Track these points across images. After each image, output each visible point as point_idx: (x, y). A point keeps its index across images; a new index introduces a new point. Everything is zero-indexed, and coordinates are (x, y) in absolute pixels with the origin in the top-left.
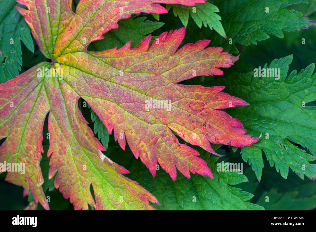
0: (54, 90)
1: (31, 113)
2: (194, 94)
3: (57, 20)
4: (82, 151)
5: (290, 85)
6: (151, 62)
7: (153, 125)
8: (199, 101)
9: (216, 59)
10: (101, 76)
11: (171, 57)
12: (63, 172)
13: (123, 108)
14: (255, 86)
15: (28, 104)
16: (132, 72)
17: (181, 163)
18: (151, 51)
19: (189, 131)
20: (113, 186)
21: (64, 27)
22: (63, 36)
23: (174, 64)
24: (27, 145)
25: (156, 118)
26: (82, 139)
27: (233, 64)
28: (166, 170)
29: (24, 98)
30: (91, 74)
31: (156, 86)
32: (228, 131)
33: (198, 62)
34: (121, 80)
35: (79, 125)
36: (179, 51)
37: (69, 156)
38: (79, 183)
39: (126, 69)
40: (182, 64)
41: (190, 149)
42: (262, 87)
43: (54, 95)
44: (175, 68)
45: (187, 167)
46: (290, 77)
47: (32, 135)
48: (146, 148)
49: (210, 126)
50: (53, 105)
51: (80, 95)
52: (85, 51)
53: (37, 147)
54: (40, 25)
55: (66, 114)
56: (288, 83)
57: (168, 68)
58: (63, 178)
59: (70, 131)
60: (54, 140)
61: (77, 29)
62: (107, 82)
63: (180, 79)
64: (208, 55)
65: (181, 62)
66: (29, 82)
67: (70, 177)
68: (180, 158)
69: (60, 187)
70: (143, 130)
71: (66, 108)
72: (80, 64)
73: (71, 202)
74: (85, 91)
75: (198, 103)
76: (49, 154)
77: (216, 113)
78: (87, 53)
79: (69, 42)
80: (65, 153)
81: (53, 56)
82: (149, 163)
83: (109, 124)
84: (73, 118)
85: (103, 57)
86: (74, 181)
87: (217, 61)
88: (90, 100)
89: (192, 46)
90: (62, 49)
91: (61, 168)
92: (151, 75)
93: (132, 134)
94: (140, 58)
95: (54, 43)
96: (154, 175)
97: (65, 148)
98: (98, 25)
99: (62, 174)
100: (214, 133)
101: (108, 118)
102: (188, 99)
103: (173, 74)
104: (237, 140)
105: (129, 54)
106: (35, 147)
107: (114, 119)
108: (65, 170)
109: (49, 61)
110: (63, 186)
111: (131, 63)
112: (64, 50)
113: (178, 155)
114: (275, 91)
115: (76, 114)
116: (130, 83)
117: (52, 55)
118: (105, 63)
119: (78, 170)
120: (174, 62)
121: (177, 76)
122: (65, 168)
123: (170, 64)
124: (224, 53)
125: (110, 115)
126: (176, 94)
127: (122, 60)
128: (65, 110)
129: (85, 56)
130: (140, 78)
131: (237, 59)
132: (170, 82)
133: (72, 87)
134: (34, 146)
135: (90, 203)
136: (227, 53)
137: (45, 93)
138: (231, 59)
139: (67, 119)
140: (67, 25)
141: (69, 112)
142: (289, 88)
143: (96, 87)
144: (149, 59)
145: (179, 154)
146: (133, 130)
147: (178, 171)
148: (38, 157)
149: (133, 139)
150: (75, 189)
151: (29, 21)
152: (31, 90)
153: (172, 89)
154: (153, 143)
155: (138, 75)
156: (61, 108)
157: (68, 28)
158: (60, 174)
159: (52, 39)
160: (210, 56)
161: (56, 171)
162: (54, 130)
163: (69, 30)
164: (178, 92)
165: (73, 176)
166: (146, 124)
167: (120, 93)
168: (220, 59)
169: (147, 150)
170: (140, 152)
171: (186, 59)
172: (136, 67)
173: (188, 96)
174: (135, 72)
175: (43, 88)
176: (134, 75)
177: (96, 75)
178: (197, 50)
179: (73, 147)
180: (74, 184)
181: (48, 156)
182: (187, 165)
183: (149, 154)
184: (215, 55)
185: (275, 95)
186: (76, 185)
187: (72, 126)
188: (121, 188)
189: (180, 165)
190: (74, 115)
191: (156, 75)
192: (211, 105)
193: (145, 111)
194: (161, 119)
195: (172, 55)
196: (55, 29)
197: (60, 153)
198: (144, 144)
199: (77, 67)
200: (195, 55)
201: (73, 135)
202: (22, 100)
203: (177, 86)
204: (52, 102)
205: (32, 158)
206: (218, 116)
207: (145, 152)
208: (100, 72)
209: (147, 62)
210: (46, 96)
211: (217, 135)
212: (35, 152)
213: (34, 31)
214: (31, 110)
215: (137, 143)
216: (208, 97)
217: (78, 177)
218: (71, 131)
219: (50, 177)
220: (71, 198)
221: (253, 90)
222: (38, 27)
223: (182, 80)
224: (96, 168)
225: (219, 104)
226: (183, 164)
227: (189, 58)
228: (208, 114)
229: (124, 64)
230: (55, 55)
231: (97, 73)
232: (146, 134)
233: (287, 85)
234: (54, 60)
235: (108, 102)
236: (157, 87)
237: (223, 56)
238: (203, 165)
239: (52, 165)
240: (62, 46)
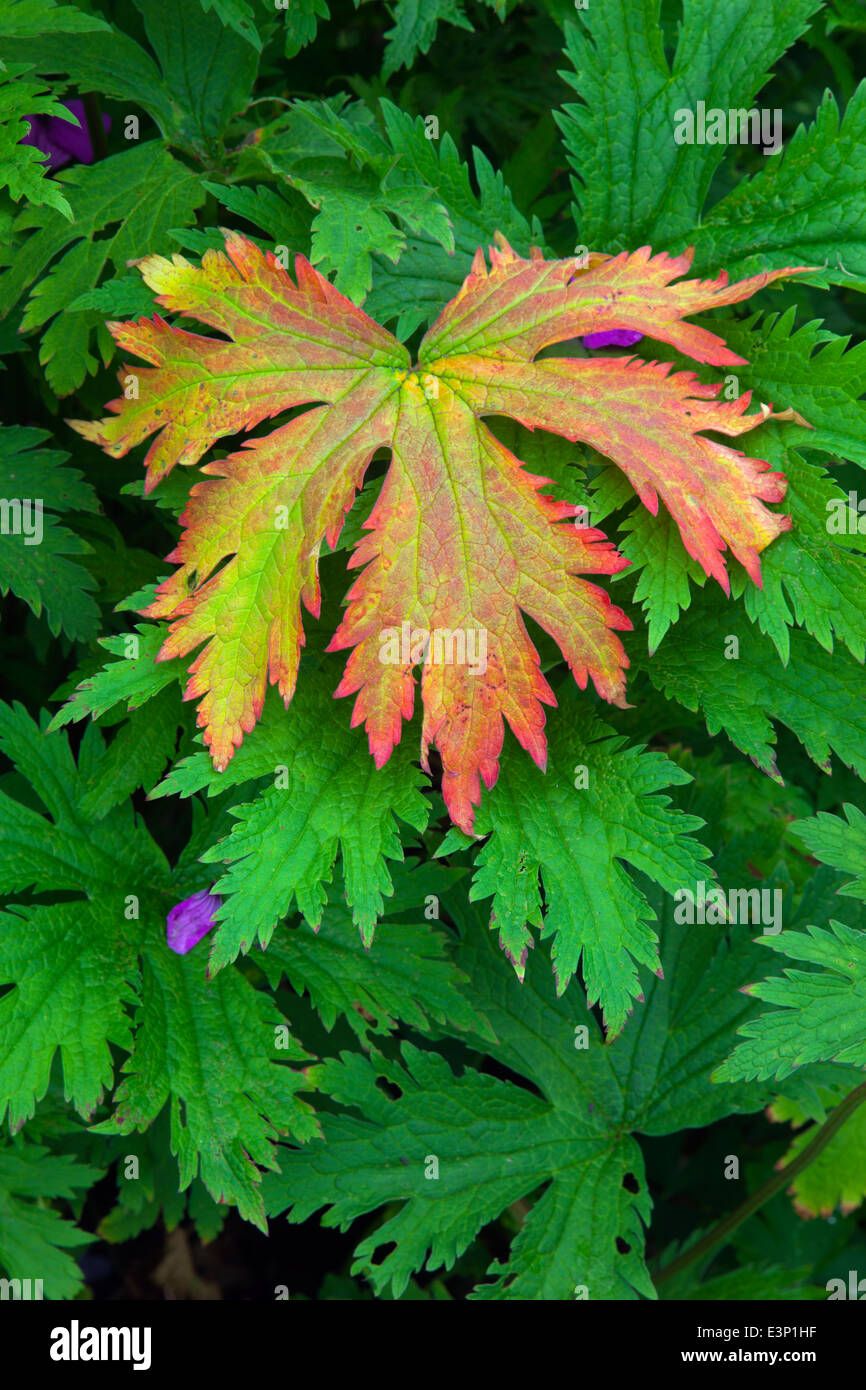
0: (372, 393)
1: (308, 368)
2: (514, 652)
3: (501, 334)
4: (292, 502)
5: (637, 810)
6: (533, 540)
7: (419, 604)
8: (505, 670)
9: (603, 662)
10: (452, 466)
11: (563, 572)
12: (229, 488)
13: (422, 532)
14: (593, 756)
15: (322, 356)
16: (494, 517)
17: (374, 695)
18: (555, 529)
19: (441, 679)
20: (258, 596)
21: (496, 355)
22: (478, 364)
23: (553, 584)
24: (243, 390)
25: (434, 603)
26: (317, 492)
27: (609, 702)
28: (346, 671)
29: (330, 343)
30: (443, 448)
31: (494, 572)
32: (467, 764)
33: (581, 629)
34: (468, 503)
35: (340, 473)
36: (581, 580)
37: (267, 483)
38: (224, 531)
39: (494, 501)
40: (561, 601)
41: (410, 697)
42: (600, 769)
43: (363, 398)
44: (546, 590)
45: (371, 710)
46: (651, 799)
47: (267, 391)
48: (372, 609)
49: (465, 720)
50: (344, 405)
51: (393, 445)
52: (475, 415)
53: (250, 413)
54: (473, 308)
55: (344, 438)
56: (639, 804)
57: (539, 577)
58: (217, 495)
59: (317, 461)
60: (281, 439)
61: (509, 379)
62: (448, 482)
63: (531, 610)
64: (602, 641)
65: (564, 597)
66: (363, 340)
67: (227, 508)
68: (382, 689)
69: (196, 498)
70: (402, 587)
71: (356, 432)
72: (448, 418)
73: (183, 537)
74: (409, 450)
75: (501, 670)
76: (246, 444)
77: (495, 719)
78: (476, 419)
79: (473, 378)
80: (268, 473)
81: (426, 364)
82: (347, 629)
83: (378, 519)
84: (348, 454)
85: (488, 451)
86: (222, 517)
87: (600, 666)
88: (398, 464)
89: (606, 601)
90: (451, 371)
91: (233, 480)
92: (510, 553)
93: (384, 571)
94: (530, 516)
95: (453, 352)
96: (329, 649)
97: (277, 468)
98: (544, 411)
99: (223, 489)
100: (455, 738)
101: (389, 512)
102: (499, 646)
103: (532, 593)
104: (454, 791)
105: (526, 493)
106: (247, 408)
107: (392, 523)
108: (233, 490)
109: (415, 361)
110: (201, 504)
111: (510, 506)
112: (452, 377)
113: (386, 680)
114: (608, 793)
115: (356, 456)
116: (471, 521)
117: (427, 360)
118: (481, 460)
119: (248, 516)
120: (557, 581)
121: (534, 602)
122: (239, 488)
123: (548, 578)
124: (622, 673)
125: (395, 512)
126: (499, 619)
127: (506, 486)
128: (350, 433)
129: (469, 418)
130: (493, 536)
131: (623, 705)
132: (514, 596)
133: (398, 425)
134: (248, 406)
135: (199, 572)
136: (624, 679)
137: (356, 378)
138: (618, 695)
139: (336, 444)
140: (502, 357)
141: (352, 442)
142: (631, 812)
143: (427, 466)
144: (538, 533)
145: (388, 681)
146: (392, 569)
147: (356, 694)
148: (231, 423)
149: (377, 575)
150: (210, 529)
151: (470, 286)
152: (349, 350)
153: (504, 607)
154: (385, 619)
155: (495, 530)
156: (350, 422)
157: (497, 362)
158: (220, 486)
159: (459, 345)
160: (603, 647)
161: (223, 475)
162: (300, 429)
163: (495, 366)
164: (504, 620)
165: (231, 511)
166: (414, 588)
167: (444, 512)
168: (606, 672)
169: (369, 612)
170: (359, 600)
171: (575, 602)
172: (510, 518)
173: (505, 644)
174: (497, 522)
175: (363, 372)
176: (490, 522)
177: (447, 455)
178: (601, 616)
179: (290, 482)
180: (217, 522)
181: (243, 445)
182: (375, 708)
183: (364, 621)
184: (610, 656)
185: (601, 798)
186: (215, 526)
187: (329, 460)
188: (263, 614)
189: (368, 694)
190: (354, 454)
191: (515, 562)
192: (507, 699)
193: (437, 574)
194: (437, 614)
195: (568, 573)
196: (481, 340)
197: (262, 465)
198: (377, 601)
199: (437, 417)
200: (591, 616)
201: (312, 470)
202: (325, 341)
203: (514, 613)
204: (349, 399)
205: (223, 413)
206: (490, 727)
207: (364, 610)
208: (457, 460)
209: (531, 532)
210: (351, 383)
211: (453, 747)
212: (238, 413)
213: (457, 303)
214: (315, 366)
215: (374, 586)
216: (521, 684)
217: (235, 522)
218: (319, 462)
219: (204, 470)
220: (189, 532)
221: (583, 758)
222: (469, 307)
223: (530, 614)
224: (274, 547)
225: (515, 714)
226: (373, 700)
227: (579, 607)
228: (487, 704)
229: (500, 493)
230: (430, 365)
231: (453, 455)
232: (397, 596)
233: (635, 805)
234: (418, 370)
235: (415, 499)
236: (492, 575)
237: (616, 675)
238: (390, 740)
239: (231, 461)
240: (457, 370)
